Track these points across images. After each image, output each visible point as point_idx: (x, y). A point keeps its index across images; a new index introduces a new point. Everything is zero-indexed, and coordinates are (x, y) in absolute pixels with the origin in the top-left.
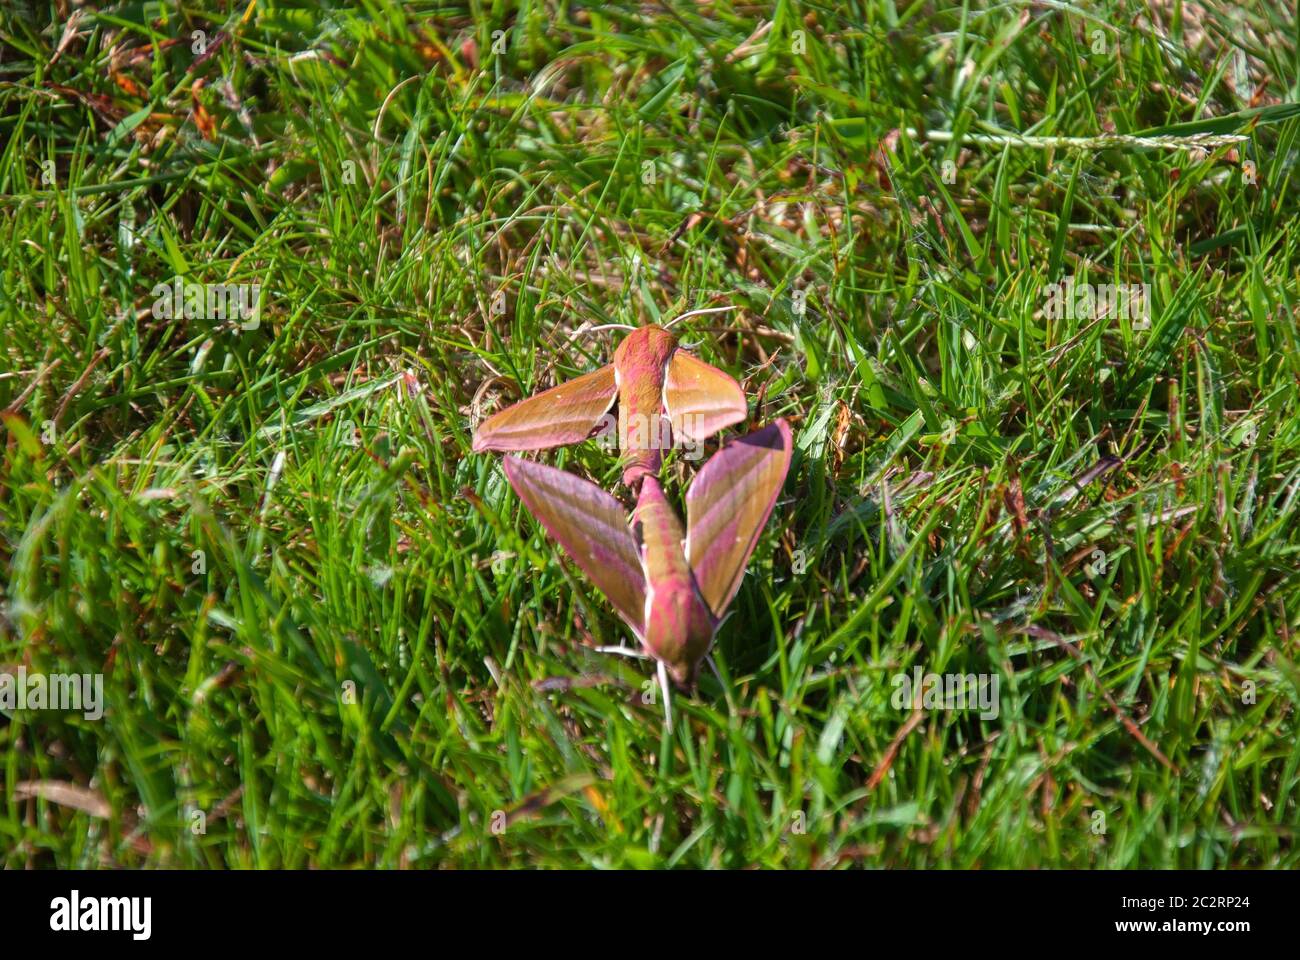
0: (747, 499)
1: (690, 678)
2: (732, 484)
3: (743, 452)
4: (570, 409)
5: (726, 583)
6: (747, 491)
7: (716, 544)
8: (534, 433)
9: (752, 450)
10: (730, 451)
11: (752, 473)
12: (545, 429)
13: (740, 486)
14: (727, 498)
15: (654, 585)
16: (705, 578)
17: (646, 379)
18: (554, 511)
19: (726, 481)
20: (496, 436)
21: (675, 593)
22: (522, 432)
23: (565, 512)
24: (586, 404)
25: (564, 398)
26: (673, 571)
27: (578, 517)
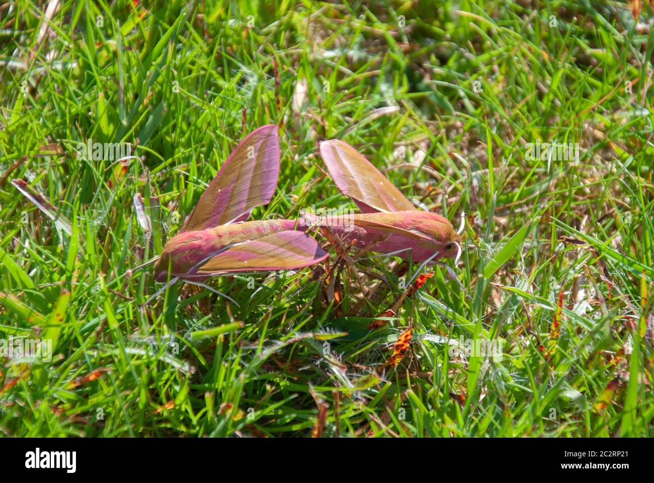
7: (243, 253)
22: (342, 161)
23: (247, 168)
24: (379, 197)
25: (380, 186)
26: (220, 236)
27: (246, 177)
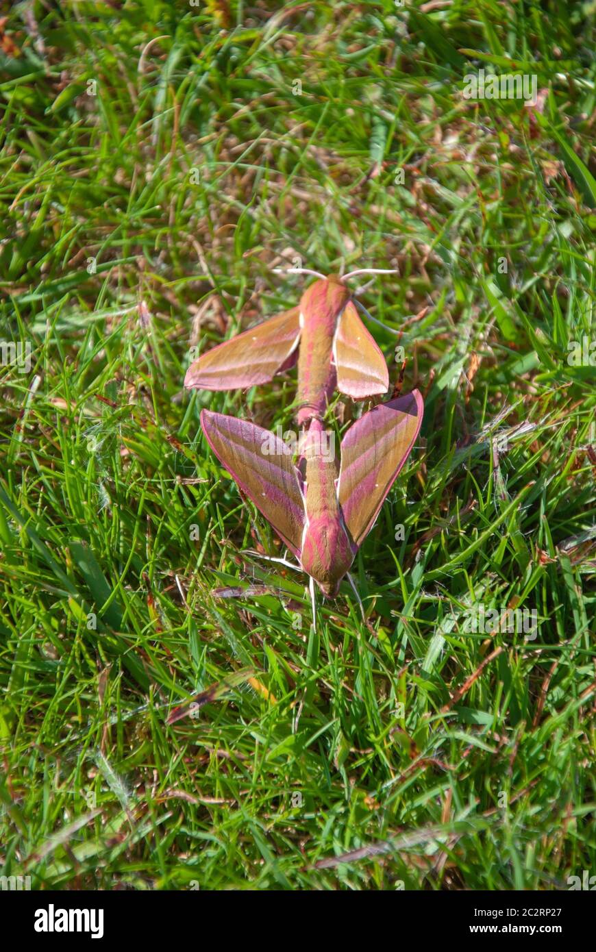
0: (386, 453)
1: (332, 592)
2: (375, 440)
3: (385, 414)
4: (262, 350)
5: (365, 519)
6: (386, 447)
7: (360, 486)
8: (231, 373)
9: (394, 412)
10: (375, 413)
11: (391, 432)
12: (241, 370)
13: (381, 442)
14: (370, 452)
15: (310, 518)
16: (349, 514)
17: (322, 329)
18: (237, 456)
19: (371, 437)
20: (203, 376)
21: (325, 528)
22: (223, 372)
23: (245, 457)
24: (275, 346)
25: (258, 341)
26: (325, 508)
27: (255, 461)
